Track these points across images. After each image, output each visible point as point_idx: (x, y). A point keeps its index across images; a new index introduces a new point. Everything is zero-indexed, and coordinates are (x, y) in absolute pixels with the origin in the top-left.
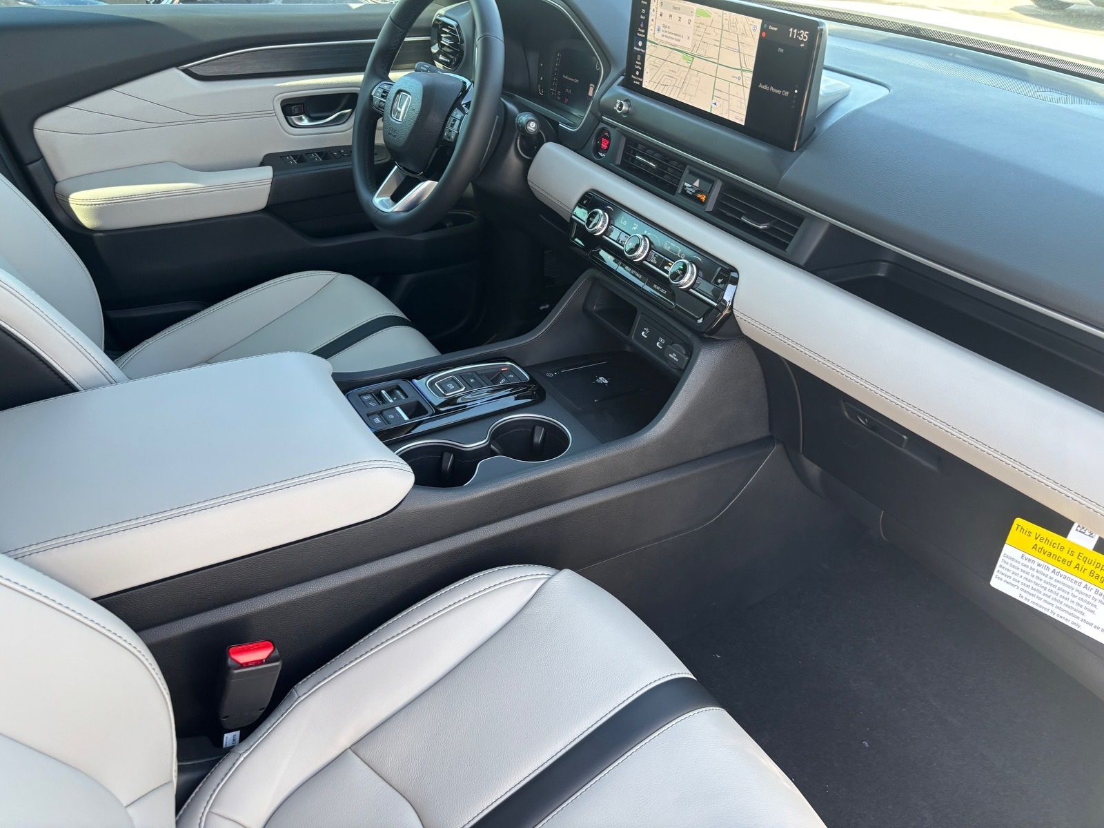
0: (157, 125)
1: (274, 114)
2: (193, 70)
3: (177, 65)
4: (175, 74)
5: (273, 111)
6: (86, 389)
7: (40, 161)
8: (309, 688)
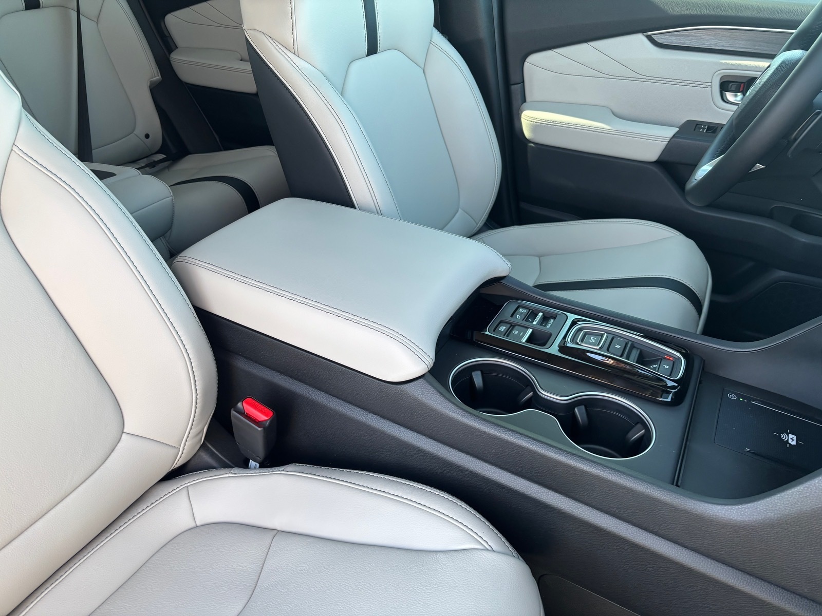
0: (607, 76)
1: (710, 87)
2: (654, 37)
3: (642, 31)
4: (639, 39)
5: (710, 84)
6: (361, 209)
7: (520, 84)
8: (292, 470)
